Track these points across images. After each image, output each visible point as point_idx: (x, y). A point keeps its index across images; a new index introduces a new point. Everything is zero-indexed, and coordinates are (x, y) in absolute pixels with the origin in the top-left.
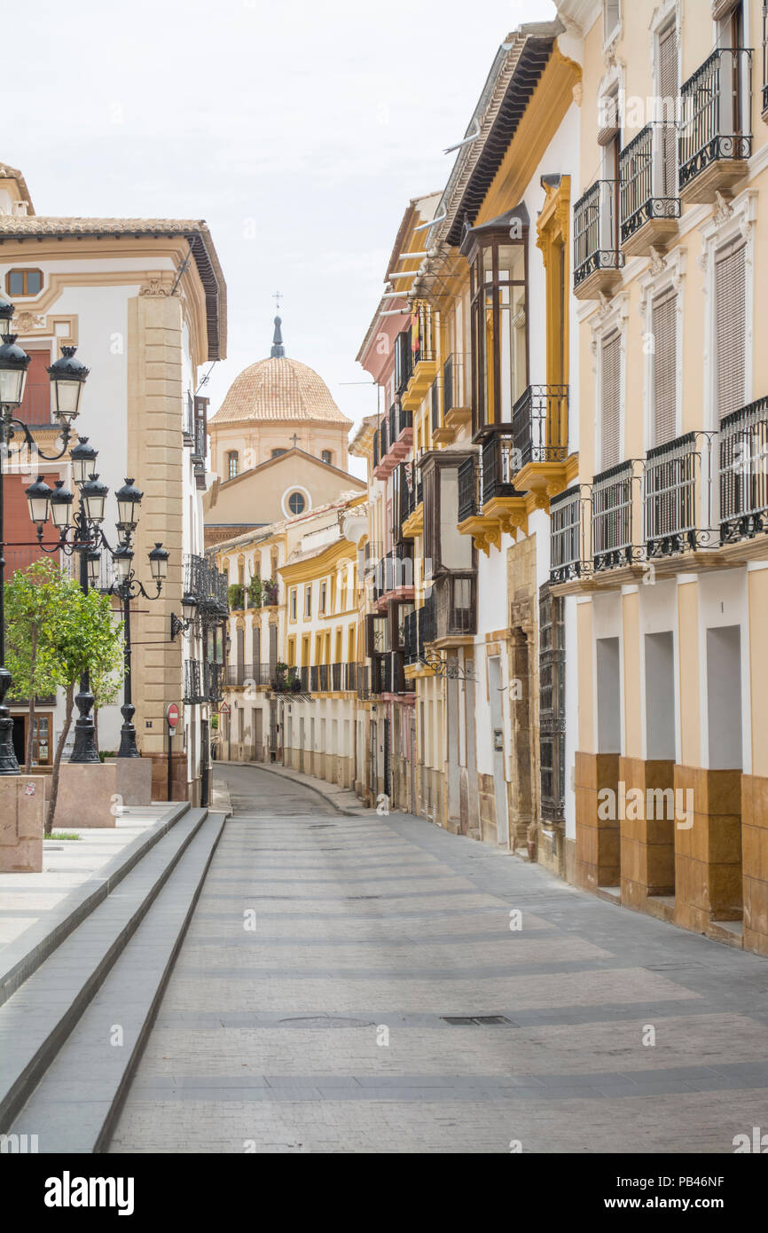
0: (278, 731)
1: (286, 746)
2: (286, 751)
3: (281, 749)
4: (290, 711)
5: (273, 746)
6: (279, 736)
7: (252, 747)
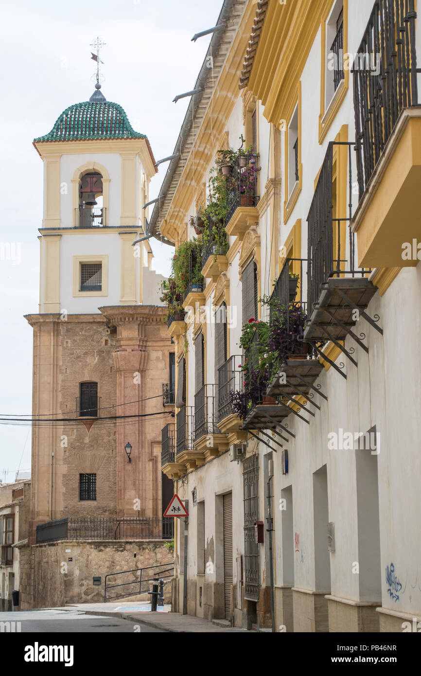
0: (261, 540)
1: (279, 583)
2: (279, 597)
3: (270, 591)
4: (286, 471)
5: (252, 587)
6: (263, 551)
7: (216, 584)
